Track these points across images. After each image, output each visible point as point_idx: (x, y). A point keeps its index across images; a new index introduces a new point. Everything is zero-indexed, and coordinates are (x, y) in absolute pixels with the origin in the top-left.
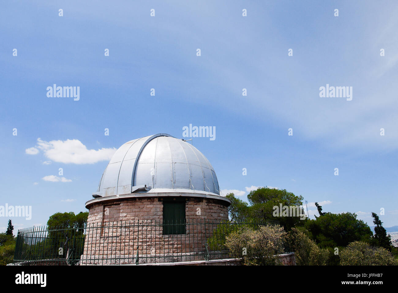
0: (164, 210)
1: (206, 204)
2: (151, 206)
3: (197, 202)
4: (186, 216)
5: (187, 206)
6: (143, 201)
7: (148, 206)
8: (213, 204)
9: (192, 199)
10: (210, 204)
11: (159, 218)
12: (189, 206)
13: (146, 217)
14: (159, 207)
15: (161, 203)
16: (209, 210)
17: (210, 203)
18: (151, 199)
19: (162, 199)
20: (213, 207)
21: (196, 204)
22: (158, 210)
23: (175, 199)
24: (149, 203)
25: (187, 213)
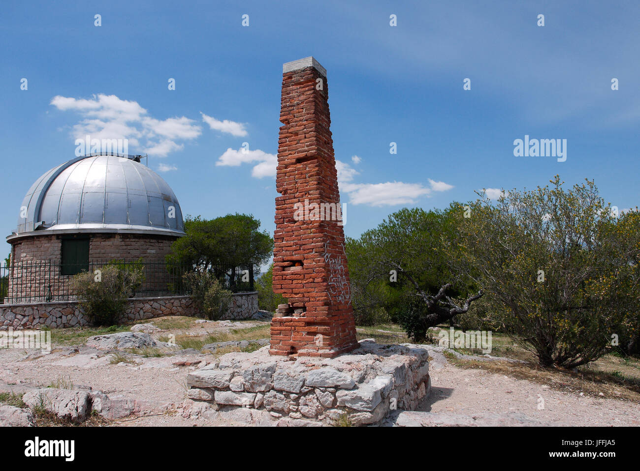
0: (62, 249)
1: (121, 240)
2: (48, 245)
3: (105, 238)
4: (90, 255)
5: (90, 243)
6: (40, 240)
7: (46, 244)
8: (133, 240)
9: (98, 235)
10: (128, 240)
11: (56, 258)
12: (94, 244)
13: (43, 257)
14: (57, 245)
15: (59, 241)
16: (125, 247)
17: (127, 238)
18: (49, 237)
19: (60, 237)
20: (133, 243)
21: (105, 241)
22: (56, 249)
23: (75, 236)
24: (47, 242)
25: (90, 252)
